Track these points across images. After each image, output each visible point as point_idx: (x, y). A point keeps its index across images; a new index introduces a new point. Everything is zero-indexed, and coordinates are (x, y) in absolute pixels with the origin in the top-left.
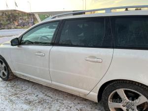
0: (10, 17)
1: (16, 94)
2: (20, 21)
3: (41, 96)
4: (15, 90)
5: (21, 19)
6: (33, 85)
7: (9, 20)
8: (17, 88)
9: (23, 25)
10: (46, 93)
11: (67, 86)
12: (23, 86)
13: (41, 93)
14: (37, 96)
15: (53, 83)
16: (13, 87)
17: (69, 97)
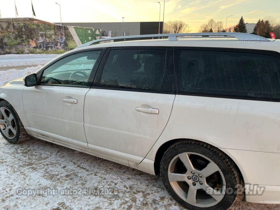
0: (21, 31)
1: (30, 164)
2: (41, 40)
3: (71, 167)
4: (29, 159)
5: (42, 36)
6: (59, 152)
7: (21, 37)
8: (32, 155)
9: (46, 48)
10: (79, 163)
11: (111, 151)
12: (43, 152)
13: (71, 163)
14: (65, 167)
15: (91, 146)
16: (26, 153)
17: (114, 169)
